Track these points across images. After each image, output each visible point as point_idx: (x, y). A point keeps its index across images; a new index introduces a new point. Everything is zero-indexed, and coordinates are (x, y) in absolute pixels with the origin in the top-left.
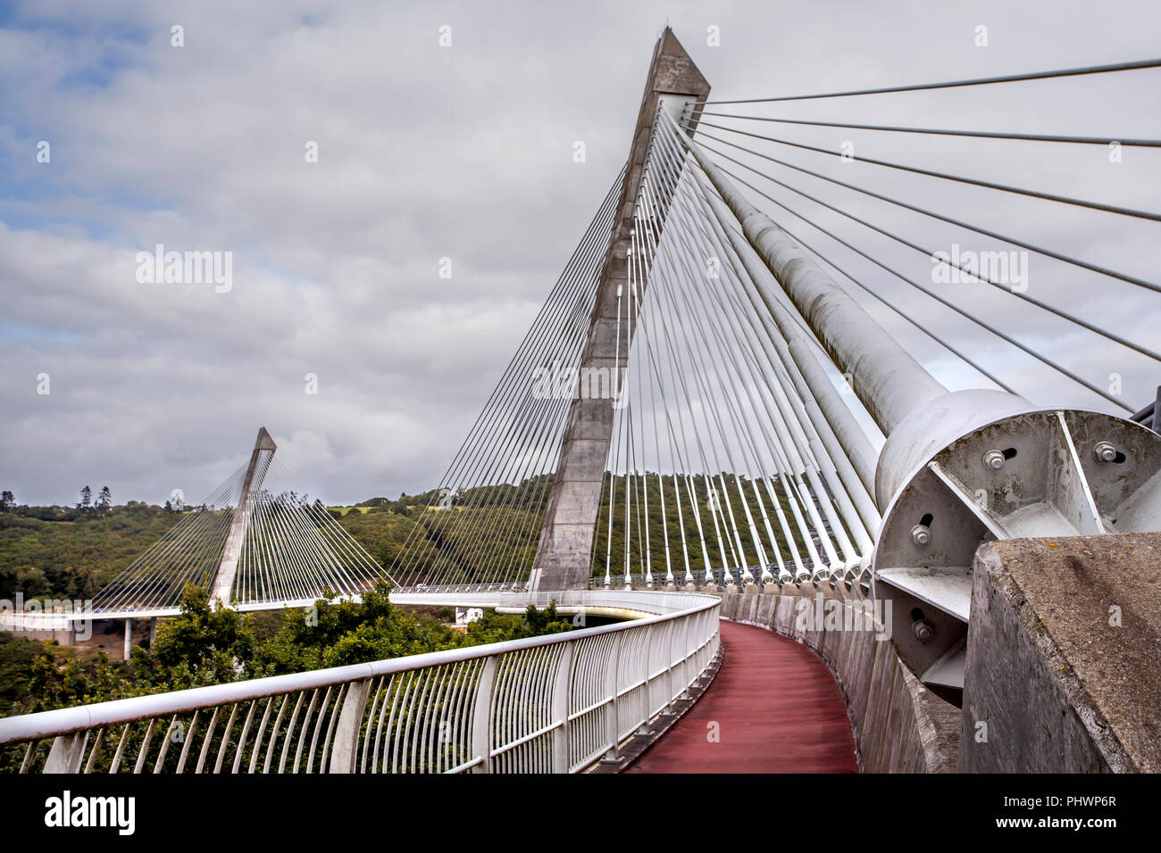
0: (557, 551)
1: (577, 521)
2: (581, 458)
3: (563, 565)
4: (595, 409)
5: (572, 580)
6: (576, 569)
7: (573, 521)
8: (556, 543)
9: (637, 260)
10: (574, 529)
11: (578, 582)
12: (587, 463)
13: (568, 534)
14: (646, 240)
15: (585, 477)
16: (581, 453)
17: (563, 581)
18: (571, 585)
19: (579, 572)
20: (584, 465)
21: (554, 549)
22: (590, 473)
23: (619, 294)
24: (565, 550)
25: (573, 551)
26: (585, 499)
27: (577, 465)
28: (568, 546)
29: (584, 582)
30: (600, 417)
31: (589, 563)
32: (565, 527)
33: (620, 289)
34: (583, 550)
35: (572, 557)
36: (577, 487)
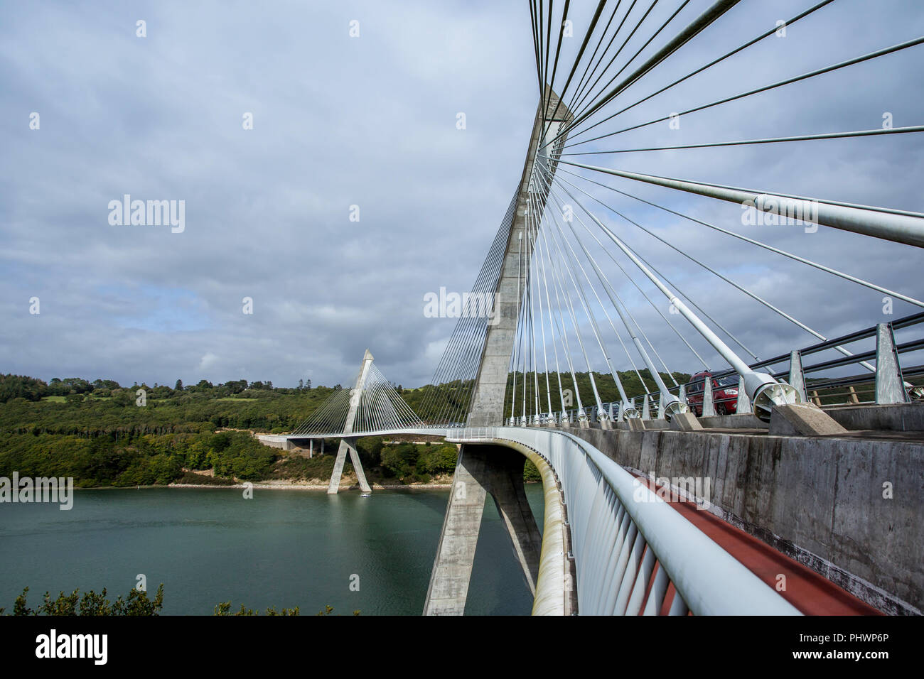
0: (481, 401)
1: (495, 382)
2: (497, 341)
3: (486, 410)
4: (505, 310)
5: (492, 421)
6: (494, 413)
7: (491, 382)
8: (481, 396)
9: (530, 218)
10: (493, 387)
11: (496, 421)
12: (501, 344)
13: (489, 390)
14: (536, 205)
15: (500, 353)
16: (497, 338)
17: (485, 420)
18: (491, 423)
19: (497, 415)
20: (499, 345)
21: (480, 400)
22: (503, 350)
23: (520, 238)
24: (487, 400)
25: (492, 401)
26: (500, 367)
27: (494, 345)
28: (489, 398)
29: (500, 422)
30: (509, 315)
31: (503, 409)
32: (487, 386)
33: (521, 234)
34: (499, 401)
35: (491, 406)
36: (495, 360)
